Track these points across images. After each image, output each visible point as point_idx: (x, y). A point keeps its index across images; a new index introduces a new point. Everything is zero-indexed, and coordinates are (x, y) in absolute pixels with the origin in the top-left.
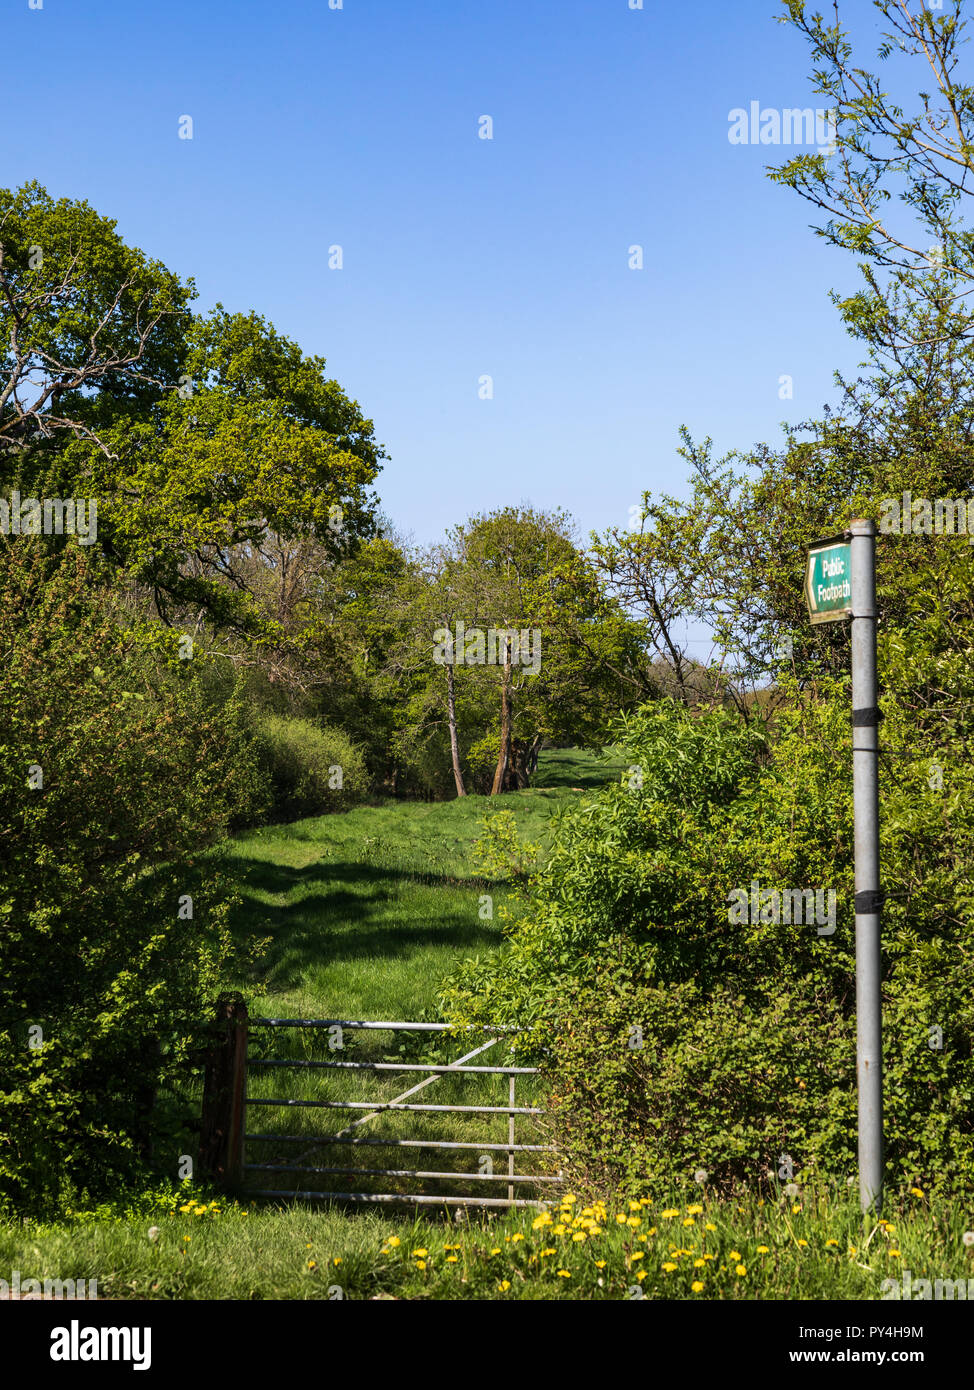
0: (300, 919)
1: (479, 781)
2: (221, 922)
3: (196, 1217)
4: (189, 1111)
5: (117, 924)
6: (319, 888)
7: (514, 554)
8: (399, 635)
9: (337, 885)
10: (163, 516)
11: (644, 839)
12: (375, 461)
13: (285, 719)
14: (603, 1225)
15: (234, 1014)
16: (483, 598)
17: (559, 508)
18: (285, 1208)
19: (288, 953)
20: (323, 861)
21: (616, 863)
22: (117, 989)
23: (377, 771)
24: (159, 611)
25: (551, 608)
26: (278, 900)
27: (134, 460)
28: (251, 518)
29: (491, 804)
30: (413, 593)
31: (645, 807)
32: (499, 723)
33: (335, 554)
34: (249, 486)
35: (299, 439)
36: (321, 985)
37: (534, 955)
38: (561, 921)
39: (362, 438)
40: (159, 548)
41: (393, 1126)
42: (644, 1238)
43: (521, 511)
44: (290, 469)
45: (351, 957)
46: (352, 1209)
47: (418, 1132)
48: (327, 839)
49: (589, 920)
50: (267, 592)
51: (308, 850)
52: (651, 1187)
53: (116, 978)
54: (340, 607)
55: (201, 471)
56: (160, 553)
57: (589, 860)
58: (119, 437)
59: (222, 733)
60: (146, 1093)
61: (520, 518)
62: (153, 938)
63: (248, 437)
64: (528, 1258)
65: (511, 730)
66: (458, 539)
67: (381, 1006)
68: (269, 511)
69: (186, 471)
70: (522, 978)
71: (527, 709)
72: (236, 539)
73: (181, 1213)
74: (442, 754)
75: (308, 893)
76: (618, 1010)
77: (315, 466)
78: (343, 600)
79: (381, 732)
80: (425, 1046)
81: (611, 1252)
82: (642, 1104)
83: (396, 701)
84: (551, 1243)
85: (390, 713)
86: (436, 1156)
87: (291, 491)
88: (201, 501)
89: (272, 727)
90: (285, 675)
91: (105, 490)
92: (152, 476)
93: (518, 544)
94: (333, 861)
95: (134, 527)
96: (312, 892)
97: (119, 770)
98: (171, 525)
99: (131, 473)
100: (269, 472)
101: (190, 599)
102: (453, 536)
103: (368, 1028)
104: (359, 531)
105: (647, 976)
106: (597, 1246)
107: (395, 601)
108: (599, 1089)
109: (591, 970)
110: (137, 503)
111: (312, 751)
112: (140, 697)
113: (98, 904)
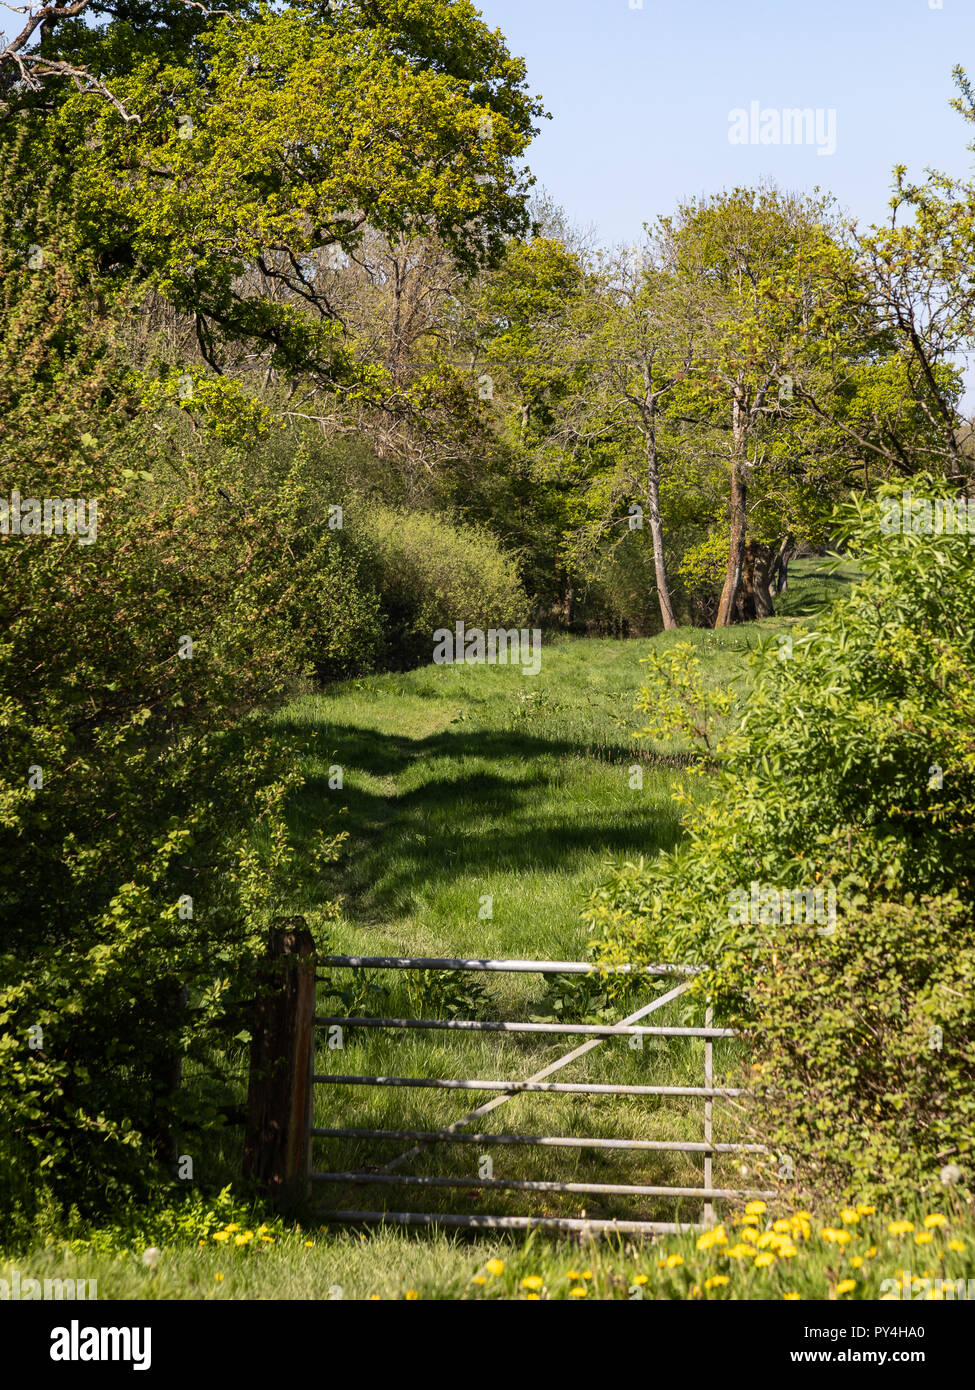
0: (418, 814)
1: (697, 607)
2: (274, 811)
3: (237, 1248)
4: (228, 1093)
5: (119, 815)
6: (447, 768)
7: (748, 259)
8: (573, 385)
9: (474, 764)
10: (208, 208)
11: (887, 683)
12: (527, 121)
13: (399, 514)
14: (802, 1243)
15: (295, 948)
16: (701, 328)
17: (817, 189)
18: (368, 1235)
19: (394, 866)
20: (454, 729)
21: (843, 718)
22: (119, 910)
23: (542, 592)
24: (204, 350)
25: (756, 341)
26: (385, 787)
27: (164, 123)
28: (341, 209)
29: (714, 641)
30: (595, 321)
31: (887, 636)
32: (727, 517)
33: (466, 262)
34: (336, 161)
35: (412, 88)
36: (442, 911)
37: (724, 855)
38: (762, 806)
39: (508, 85)
40: (202, 255)
41: (541, 1120)
42: (857, 1262)
43: (759, 194)
44: (397, 134)
45: (487, 868)
46: (469, 1237)
47: (578, 1126)
48: (464, 696)
49: (804, 804)
50: (373, 321)
51: (433, 711)
52: (890, 1196)
53: (117, 894)
54: (483, 343)
55: (264, 139)
56: (203, 263)
57: (801, 714)
58: (141, 88)
59: (274, 532)
60: (165, 1066)
61: (757, 204)
62: (172, 835)
63: (335, 85)
64: (688, 1289)
65: (745, 528)
66: (662, 238)
67: (529, 942)
68: (368, 198)
69: (241, 138)
70: (708, 891)
71: (770, 495)
72: (318, 240)
73: (215, 1243)
74: (641, 566)
75: (428, 775)
76: (844, 936)
77: (437, 129)
78: (488, 332)
79: (547, 532)
80: (593, 1000)
81: (808, 1280)
82: (879, 1075)
83: (570, 485)
84: (723, 1269)
85: (561, 504)
86: (605, 1164)
87: (400, 167)
88: (266, 182)
89: (380, 525)
90: (401, 447)
91: (121, 168)
92: (190, 147)
93: (754, 244)
94: (470, 728)
95: (164, 223)
96: (436, 775)
97: (122, 587)
98: (220, 220)
99: (160, 142)
100: (366, 139)
101: (249, 332)
102: (655, 233)
103: (494, 970)
104: (504, 225)
105: (889, 886)
106: (787, 1272)
107: (567, 332)
108: (815, 1052)
109: (807, 877)
110: (170, 186)
111: (440, 563)
112: (148, 477)
113: (90, 785)
